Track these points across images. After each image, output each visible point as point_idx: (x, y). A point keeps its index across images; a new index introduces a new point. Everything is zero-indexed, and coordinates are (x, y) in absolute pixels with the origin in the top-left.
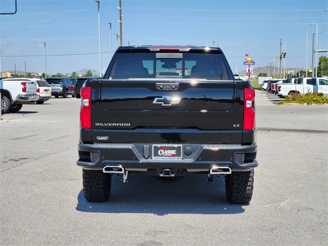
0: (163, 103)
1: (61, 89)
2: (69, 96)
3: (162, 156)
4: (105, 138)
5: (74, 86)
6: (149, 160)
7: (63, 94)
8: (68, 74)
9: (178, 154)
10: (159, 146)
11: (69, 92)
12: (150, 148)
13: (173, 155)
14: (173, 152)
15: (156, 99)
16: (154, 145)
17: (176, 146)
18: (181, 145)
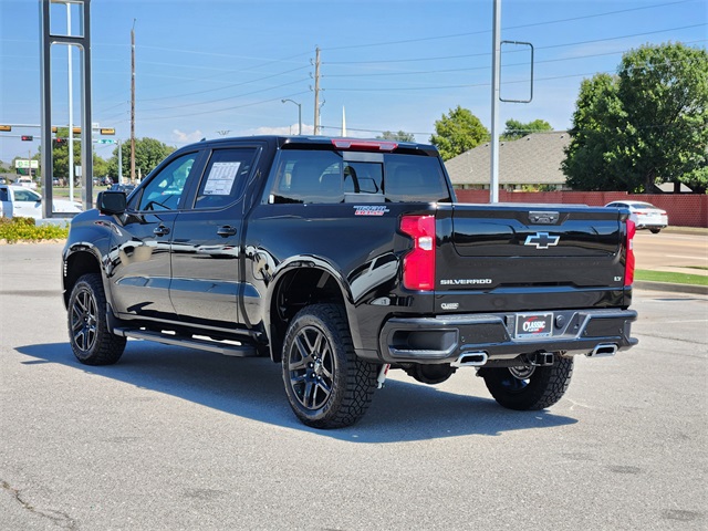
0: (538, 244)
3: (527, 332)
4: (453, 306)
9: (546, 329)
10: (524, 315)
12: (514, 319)
13: (541, 330)
14: (541, 325)
15: (529, 238)
16: (518, 315)
17: (545, 314)
18: (551, 313)
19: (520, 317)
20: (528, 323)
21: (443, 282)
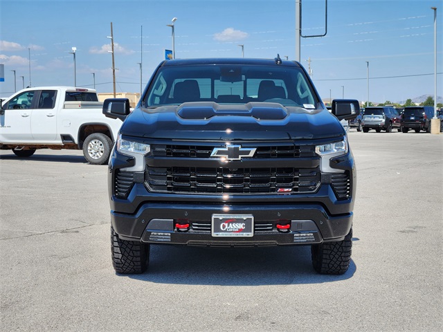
1: (384, 121)
2: (393, 130)
5: (400, 117)
7: (386, 128)
8: (401, 102)
11: (393, 125)
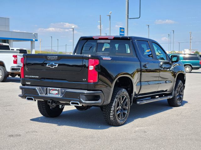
0: (50, 66)
3: (52, 94)
4: (29, 83)
6: (46, 95)
10: (50, 88)
12: (47, 89)
13: (57, 94)
14: (57, 92)
15: (48, 64)
16: (48, 88)
17: (57, 89)
18: (60, 89)
19: (49, 89)
20: (52, 91)
21: (26, 76)
